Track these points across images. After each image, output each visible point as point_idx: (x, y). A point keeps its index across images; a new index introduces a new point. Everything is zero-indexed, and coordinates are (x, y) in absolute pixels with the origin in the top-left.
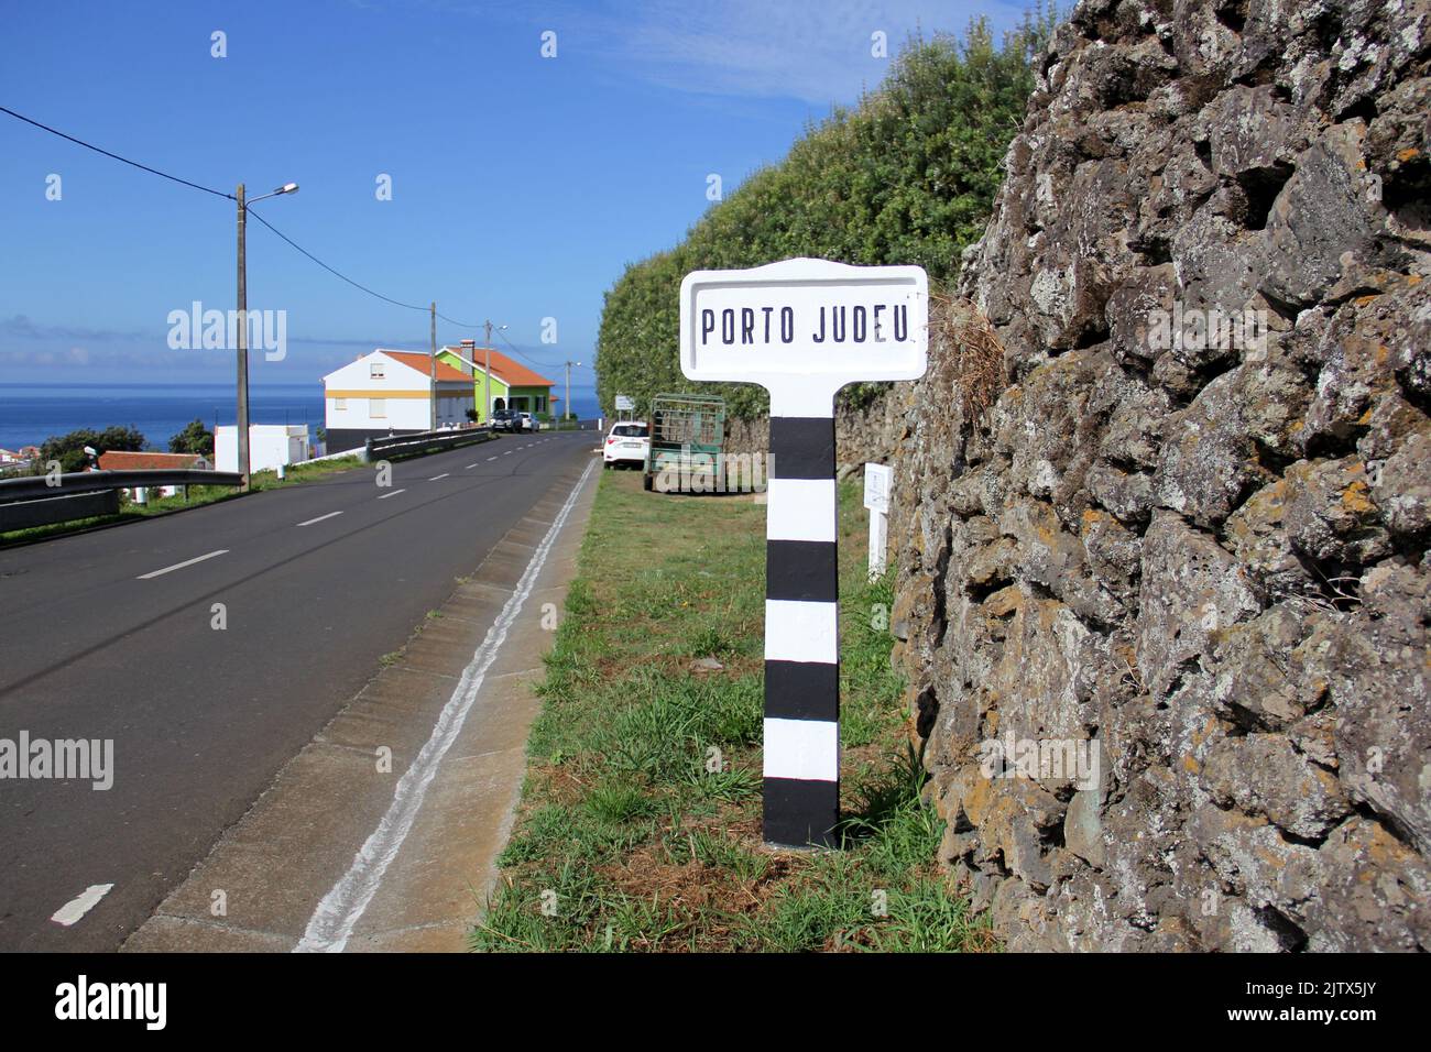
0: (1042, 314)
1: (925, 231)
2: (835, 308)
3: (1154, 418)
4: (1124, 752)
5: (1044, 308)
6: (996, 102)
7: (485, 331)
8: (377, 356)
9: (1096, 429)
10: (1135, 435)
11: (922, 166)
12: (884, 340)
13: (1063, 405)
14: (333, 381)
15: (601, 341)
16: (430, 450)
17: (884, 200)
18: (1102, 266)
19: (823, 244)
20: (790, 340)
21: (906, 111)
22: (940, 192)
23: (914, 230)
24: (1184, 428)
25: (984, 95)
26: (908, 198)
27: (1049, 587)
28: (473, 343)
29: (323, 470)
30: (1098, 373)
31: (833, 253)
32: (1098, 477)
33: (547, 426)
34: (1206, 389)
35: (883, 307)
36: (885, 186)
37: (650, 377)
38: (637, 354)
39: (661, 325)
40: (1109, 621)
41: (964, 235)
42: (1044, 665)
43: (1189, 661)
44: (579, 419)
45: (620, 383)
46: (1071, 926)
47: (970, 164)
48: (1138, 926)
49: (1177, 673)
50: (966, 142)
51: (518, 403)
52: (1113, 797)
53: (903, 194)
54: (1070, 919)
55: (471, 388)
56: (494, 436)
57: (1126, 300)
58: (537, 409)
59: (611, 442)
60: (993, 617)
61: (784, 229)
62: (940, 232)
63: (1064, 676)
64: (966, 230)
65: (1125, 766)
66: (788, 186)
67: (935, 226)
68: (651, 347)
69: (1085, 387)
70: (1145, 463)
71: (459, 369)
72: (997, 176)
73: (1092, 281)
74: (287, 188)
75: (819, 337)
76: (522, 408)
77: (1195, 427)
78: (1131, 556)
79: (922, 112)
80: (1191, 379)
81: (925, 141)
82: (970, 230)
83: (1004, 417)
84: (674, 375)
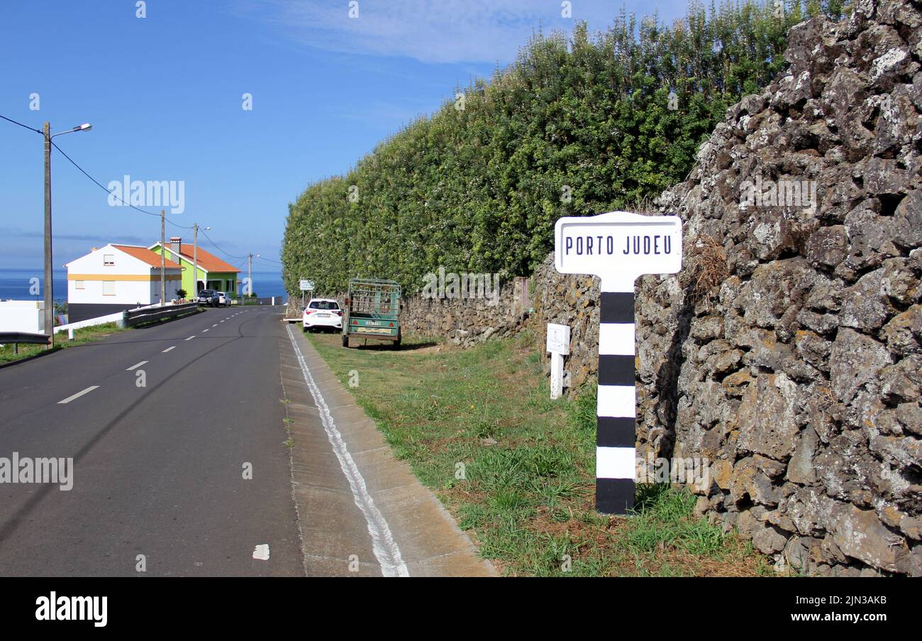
0: (759, 243)
1: (545, 168)
2: (635, 237)
3: (837, 290)
4: (826, 430)
5: (761, 240)
6: (595, 82)
7: (193, 231)
8: (109, 249)
9: (802, 295)
10: (827, 297)
11: (542, 125)
12: (659, 253)
13: (777, 286)
14: (74, 268)
15: (287, 239)
16: (162, 319)
17: (515, 146)
18: (796, 224)
19: (468, 175)
20: (611, 253)
21: (530, 84)
22: (555, 142)
23: (538, 167)
24: (853, 294)
25: (587, 76)
26: (533, 145)
27: (770, 368)
28: (180, 240)
29: (92, 334)
30: (794, 271)
31: (476, 181)
32: (805, 316)
33: (235, 302)
34: (861, 278)
35: (658, 237)
36: (517, 137)
37: (329, 266)
38: (317, 250)
39: (338, 230)
40: (812, 377)
41: (573, 171)
42: (771, 403)
43: (861, 386)
44: (258, 297)
45: (302, 270)
46: (796, 514)
47: (578, 123)
48: (840, 499)
49: (856, 391)
50: (574, 108)
51: (214, 285)
52: (817, 452)
53: (529, 142)
54: (796, 511)
55: (178, 273)
56: (200, 309)
57: (817, 241)
58: (227, 290)
59: (308, 313)
60: (732, 386)
61: (438, 163)
62: (555, 169)
63: (785, 405)
64: (574, 168)
65: (827, 435)
66: (440, 134)
67: (552, 164)
68: (328, 244)
69: (788, 277)
70: (832, 309)
71: (170, 259)
72: (596, 131)
73: (791, 230)
74: (83, 127)
75: (626, 251)
76: (217, 289)
77: (859, 294)
78: (824, 348)
79: (542, 86)
80: (855, 274)
81: (546, 106)
82: (577, 168)
83: (729, 291)
84: (347, 265)
